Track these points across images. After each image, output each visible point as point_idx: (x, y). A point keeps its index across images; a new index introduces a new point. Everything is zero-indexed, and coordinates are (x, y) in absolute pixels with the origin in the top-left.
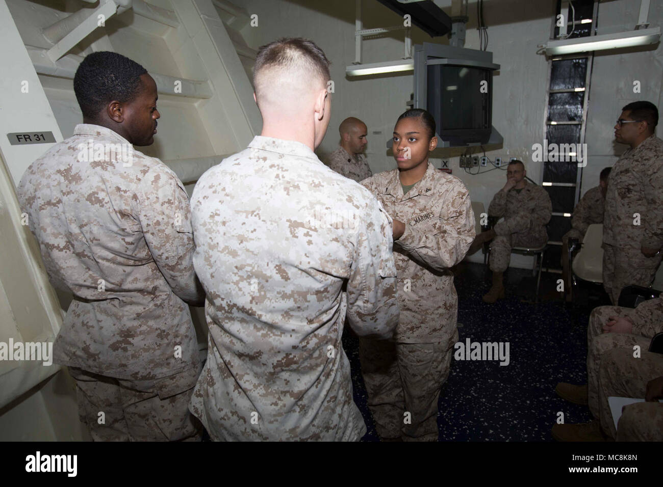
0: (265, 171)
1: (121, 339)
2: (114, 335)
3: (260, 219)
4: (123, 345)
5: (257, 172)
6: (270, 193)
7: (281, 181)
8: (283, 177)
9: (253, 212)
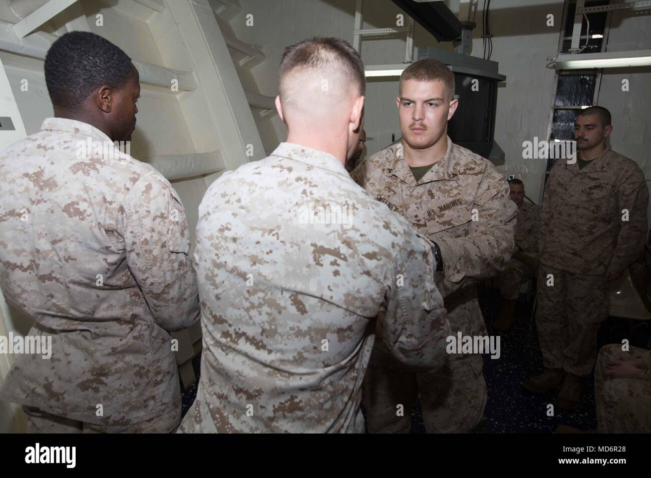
0: (290, 185)
1: (92, 378)
2: (84, 373)
3: (278, 239)
4: (95, 385)
5: (280, 184)
6: (295, 211)
7: (308, 198)
8: (311, 193)
9: (271, 231)
